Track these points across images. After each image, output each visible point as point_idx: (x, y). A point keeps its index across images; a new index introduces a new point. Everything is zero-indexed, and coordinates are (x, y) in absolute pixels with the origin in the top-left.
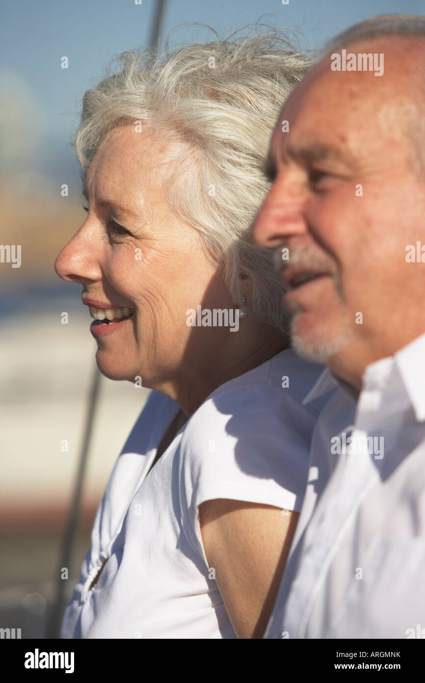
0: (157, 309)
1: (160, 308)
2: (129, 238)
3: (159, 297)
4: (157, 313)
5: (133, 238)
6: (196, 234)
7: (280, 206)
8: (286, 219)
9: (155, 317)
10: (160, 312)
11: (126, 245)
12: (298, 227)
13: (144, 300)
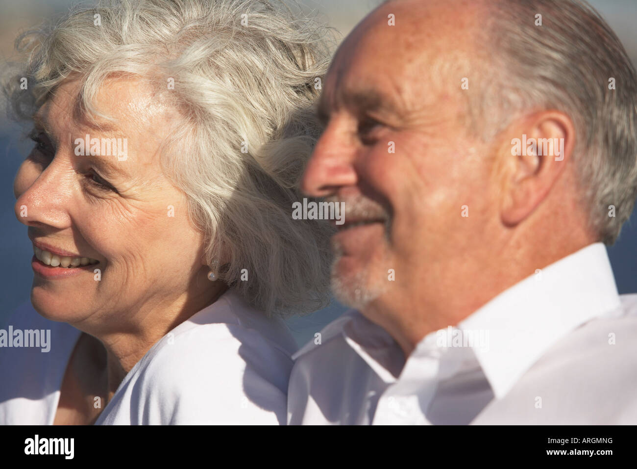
0: (133, 268)
1: (137, 267)
2: (114, 194)
3: (138, 257)
4: (132, 271)
5: (117, 195)
6: (183, 197)
7: (331, 156)
8: (336, 170)
9: (128, 275)
10: (135, 271)
11: (109, 201)
12: (350, 177)
13: (123, 260)
